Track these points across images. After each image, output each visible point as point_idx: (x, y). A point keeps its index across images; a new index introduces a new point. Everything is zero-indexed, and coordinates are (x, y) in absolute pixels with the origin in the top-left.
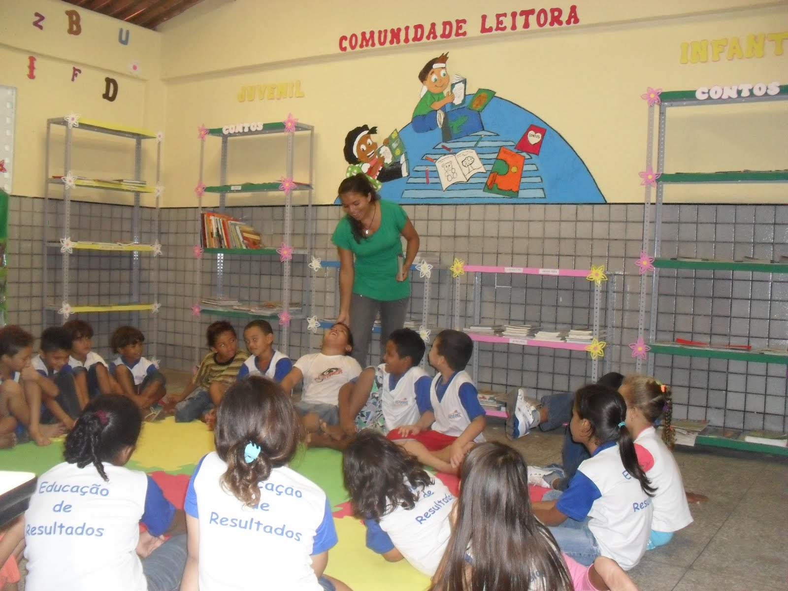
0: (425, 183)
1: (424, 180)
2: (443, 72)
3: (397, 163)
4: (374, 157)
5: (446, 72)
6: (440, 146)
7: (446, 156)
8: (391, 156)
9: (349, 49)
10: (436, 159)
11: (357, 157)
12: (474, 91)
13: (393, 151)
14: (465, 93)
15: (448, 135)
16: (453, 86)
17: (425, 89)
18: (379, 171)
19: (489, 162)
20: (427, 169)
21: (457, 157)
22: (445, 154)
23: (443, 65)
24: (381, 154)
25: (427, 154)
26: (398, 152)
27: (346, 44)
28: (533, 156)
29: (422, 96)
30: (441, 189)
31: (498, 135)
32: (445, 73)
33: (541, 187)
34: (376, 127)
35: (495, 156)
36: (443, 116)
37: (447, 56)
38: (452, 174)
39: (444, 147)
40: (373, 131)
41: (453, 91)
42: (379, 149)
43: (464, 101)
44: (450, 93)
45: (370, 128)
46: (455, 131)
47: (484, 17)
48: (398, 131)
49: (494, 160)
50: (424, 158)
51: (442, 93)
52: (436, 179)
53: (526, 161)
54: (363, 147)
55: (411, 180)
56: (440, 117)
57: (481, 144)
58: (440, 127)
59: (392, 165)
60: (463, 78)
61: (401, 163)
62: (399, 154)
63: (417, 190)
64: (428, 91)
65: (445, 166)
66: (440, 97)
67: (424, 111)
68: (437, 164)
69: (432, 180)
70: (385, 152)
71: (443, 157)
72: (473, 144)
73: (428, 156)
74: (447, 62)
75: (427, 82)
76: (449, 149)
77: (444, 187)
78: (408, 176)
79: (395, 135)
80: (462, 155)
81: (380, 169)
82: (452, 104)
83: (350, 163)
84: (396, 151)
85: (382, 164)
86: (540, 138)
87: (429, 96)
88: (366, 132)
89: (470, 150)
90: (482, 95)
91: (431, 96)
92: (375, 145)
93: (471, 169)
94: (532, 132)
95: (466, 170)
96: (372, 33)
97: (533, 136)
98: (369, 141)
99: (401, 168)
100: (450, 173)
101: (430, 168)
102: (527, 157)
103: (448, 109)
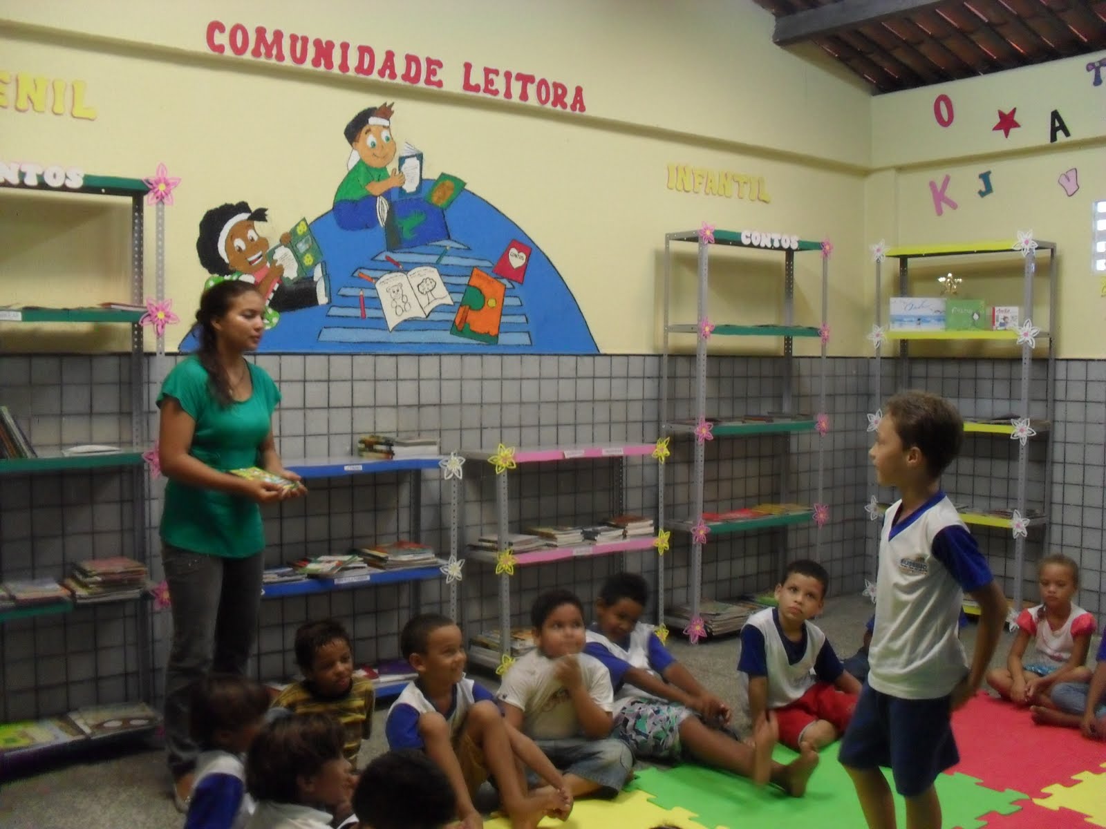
0: (358, 317)
1: (357, 312)
2: (385, 134)
3: (308, 278)
4: (262, 265)
5: (391, 134)
6: (382, 257)
7: (393, 275)
8: (296, 265)
9: (229, 52)
10: (377, 279)
11: (227, 261)
12: (435, 176)
13: (299, 258)
14: (421, 175)
15: (394, 240)
16: (402, 160)
17: (355, 158)
18: (274, 291)
19: (457, 289)
20: (361, 293)
21: (409, 276)
22: (391, 272)
23: (385, 122)
24: (277, 261)
25: (361, 268)
26: (308, 260)
27: (221, 39)
28: (516, 284)
29: (351, 167)
30: (386, 328)
31: (469, 249)
32: (389, 136)
33: (526, 330)
34: (265, 210)
35: (465, 280)
36: (386, 208)
37: (392, 109)
38: (402, 305)
39: (389, 259)
40: (260, 215)
41: (403, 169)
42: (273, 252)
43: (419, 188)
44: (398, 172)
45: (253, 208)
46: (407, 235)
47: (468, 67)
48: (309, 223)
49: (464, 288)
50: (356, 274)
51: (384, 169)
52: (377, 311)
53: (508, 292)
54: (239, 243)
55: (334, 311)
56: (382, 208)
57: (445, 260)
58: (382, 224)
59: (297, 282)
60: (418, 151)
61: (315, 279)
62: (311, 263)
63: (344, 328)
64: (361, 162)
65: (391, 291)
66: (382, 174)
67: (356, 195)
68: (378, 286)
69: (370, 313)
70: (283, 255)
71: (387, 276)
72: (434, 259)
73: (363, 271)
74: (392, 119)
75: (360, 145)
76: (397, 264)
77: (391, 325)
78: (328, 304)
79: (302, 229)
80: (418, 274)
81: (275, 289)
82: (401, 190)
83: (211, 272)
84: (306, 257)
85: (278, 280)
86: (524, 261)
87: (362, 169)
88: (244, 216)
89: (429, 268)
90: (447, 184)
91: (364, 171)
92: (263, 242)
93: (431, 299)
94: (513, 251)
95: (424, 300)
96: (278, 35)
97: (516, 256)
98: (251, 234)
99: (316, 288)
100: (399, 302)
101: (367, 293)
102: (509, 285)
103: (395, 197)
